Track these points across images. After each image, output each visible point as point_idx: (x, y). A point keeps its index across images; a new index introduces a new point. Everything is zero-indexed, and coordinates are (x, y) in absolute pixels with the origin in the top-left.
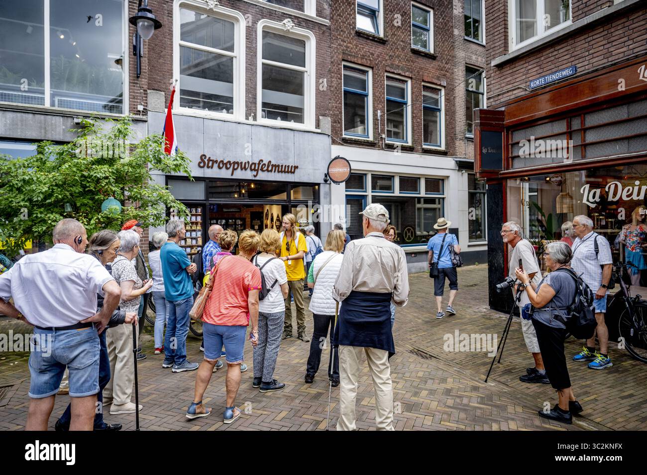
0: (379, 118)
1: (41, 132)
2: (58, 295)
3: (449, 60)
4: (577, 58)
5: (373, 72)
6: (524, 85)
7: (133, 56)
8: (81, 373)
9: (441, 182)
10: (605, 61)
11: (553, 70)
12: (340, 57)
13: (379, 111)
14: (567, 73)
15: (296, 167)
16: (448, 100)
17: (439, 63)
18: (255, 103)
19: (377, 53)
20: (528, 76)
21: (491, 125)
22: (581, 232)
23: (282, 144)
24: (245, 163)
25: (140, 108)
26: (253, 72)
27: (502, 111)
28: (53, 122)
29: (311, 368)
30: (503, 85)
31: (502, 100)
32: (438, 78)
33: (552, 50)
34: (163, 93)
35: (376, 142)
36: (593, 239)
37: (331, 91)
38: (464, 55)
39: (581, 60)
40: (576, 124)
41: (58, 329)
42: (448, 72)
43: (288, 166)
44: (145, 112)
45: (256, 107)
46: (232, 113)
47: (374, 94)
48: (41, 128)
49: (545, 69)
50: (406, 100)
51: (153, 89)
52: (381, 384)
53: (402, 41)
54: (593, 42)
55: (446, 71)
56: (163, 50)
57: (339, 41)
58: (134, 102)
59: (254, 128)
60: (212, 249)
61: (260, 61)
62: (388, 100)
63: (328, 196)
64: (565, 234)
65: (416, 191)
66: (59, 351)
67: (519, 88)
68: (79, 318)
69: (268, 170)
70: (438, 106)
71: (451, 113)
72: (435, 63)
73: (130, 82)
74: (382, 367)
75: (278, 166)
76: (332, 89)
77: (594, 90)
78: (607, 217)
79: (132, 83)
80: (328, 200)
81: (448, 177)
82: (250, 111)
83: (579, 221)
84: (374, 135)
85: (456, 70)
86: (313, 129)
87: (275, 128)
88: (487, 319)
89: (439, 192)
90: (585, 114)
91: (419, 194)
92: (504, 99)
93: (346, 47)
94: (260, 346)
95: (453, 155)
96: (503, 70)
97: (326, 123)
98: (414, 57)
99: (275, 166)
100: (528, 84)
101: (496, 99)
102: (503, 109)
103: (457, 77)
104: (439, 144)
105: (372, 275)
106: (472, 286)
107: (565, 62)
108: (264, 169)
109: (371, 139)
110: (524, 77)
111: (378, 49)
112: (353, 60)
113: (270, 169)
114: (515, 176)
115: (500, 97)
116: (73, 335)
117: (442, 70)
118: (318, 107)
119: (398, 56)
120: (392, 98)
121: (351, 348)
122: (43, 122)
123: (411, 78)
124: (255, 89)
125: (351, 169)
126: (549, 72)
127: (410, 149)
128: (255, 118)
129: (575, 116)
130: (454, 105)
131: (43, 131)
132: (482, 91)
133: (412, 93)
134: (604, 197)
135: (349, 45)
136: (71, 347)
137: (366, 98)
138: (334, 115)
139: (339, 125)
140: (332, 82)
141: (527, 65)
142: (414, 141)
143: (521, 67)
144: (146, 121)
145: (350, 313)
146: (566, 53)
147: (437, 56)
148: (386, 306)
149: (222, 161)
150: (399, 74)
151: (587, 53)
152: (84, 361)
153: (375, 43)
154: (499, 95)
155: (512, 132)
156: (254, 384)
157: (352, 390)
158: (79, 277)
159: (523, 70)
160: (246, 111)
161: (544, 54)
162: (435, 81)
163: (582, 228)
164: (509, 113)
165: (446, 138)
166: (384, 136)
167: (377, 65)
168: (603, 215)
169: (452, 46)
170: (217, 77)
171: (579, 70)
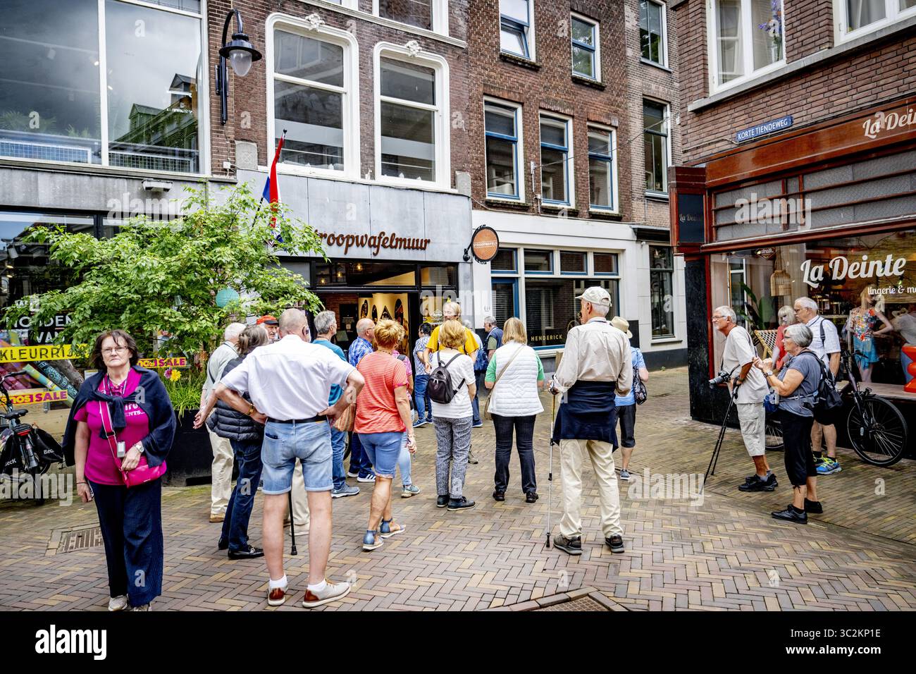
0: (533, 172)
1: (100, 201)
2: (302, 387)
3: (621, 90)
4: (793, 106)
5: (523, 109)
6: (730, 136)
7: (216, 96)
8: (320, 467)
9: (613, 258)
10: (826, 112)
11: (765, 120)
12: (481, 90)
13: (532, 163)
14: (781, 124)
15: (427, 241)
16: (620, 145)
17: (609, 96)
18: (373, 155)
19: (528, 84)
20: (734, 125)
21: (689, 186)
22: (805, 317)
23: (409, 210)
24: (362, 237)
25: (227, 165)
26: (368, 113)
27: (702, 169)
28: (115, 186)
29: (500, 485)
30: (703, 135)
31: (702, 155)
32: (608, 116)
33: (763, 95)
34: (255, 144)
35: (529, 204)
36: (819, 324)
37: (470, 136)
38: (640, 84)
39: (797, 109)
40: (793, 186)
41: (298, 422)
42: (620, 107)
43: (418, 240)
44: (233, 170)
45: (374, 160)
46: (342, 169)
47: (525, 139)
48: (100, 194)
49: (755, 118)
50: (566, 147)
51: (242, 140)
52: (607, 479)
53: (560, 66)
54: (811, 89)
55: (618, 106)
56: (253, 86)
57: (479, 69)
58: (219, 157)
59: (372, 188)
60: (363, 348)
61: (378, 98)
62: (544, 148)
63: (469, 280)
64: (782, 321)
65: (582, 270)
66: (300, 444)
67: (723, 140)
68: (319, 411)
69: (391, 246)
70: (607, 154)
71: (625, 164)
72: (603, 96)
73: (212, 131)
74: (608, 462)
75: (405, 240)
76: (471, 134)
77: (814, 146)
78: (831, 300)
79: (215, 131)
80: (470, 284)
81: (623, 251)
82: (366, 167)
83: (801, 304)
84: (526, 196)
85: (630, 104)
86: (448, 189)
87: (399, 189)
88: (690, 431)
89: (611, 271)
90: (803, 175)
91: (587, 274)
92: (705, 152)
93: (488, 76)
94: (444, 459)
95: (629, 220)
96: (703, 117)
97: (465, 180)
98: (575, 88)
99: (401, 240)
100: (734, 135)
101: (695, 152)
102: (703, 165)
103: (631, 115)
104: (610, 206)
105: (598, 362)
106: (662, 395)
107: (779, 110)
108: (387, 245)
109: (522, 200)
110: (729, 126)
111: (529, 79)
112: (497, 93)
113: (394, 244)
114: (720, 250)
115: (699, 150)
116: (313, 428)
117: (612, 105)
118: (454, 159)
119: (555, 88)
120: (549, 145)
121: (575, 442)
122: (103, 187)
123: (573, 117)
124: (373, 136)
125: (498, 243)
126: (759, 122)
127: (573, 214)
128: (373, 177)
129: (791, 177)
130: (629, 153)
131: (102, 199)
132: (665, 133)
133: (575, 137)
134: (827, 275)
135: (492, 73)
136: (312, 440)
137: (514, 145)
138: (475, 169)
139: (481, 183)
140: (471, 124)
141: (732, 111)
142: (578, 202)
143: (725, 114)
144: (235, 183)
145: (574, 404)
146: (780, 100)
147: (606, 86)
148: (610, 396)
149: (333, 235)
150: (557, 112)
151: (804, 102)
152: (322, 454)
153: (525, 70)
154: (697, 148)
155: (715, 195)
156: (439, 503)
157: (576, 487)
158: (321, 367)
159: (728, 117)
160: (362, 166)
161: (753, 99)
162: (604, 120)
163: (806, 312)
164: (711, 171)
165: (620, 197)
166: (539, 196)
167: (528, 99)
168: (826, 298)
169: (625, 71)
170: (321, 121)
171: (795, 121)
